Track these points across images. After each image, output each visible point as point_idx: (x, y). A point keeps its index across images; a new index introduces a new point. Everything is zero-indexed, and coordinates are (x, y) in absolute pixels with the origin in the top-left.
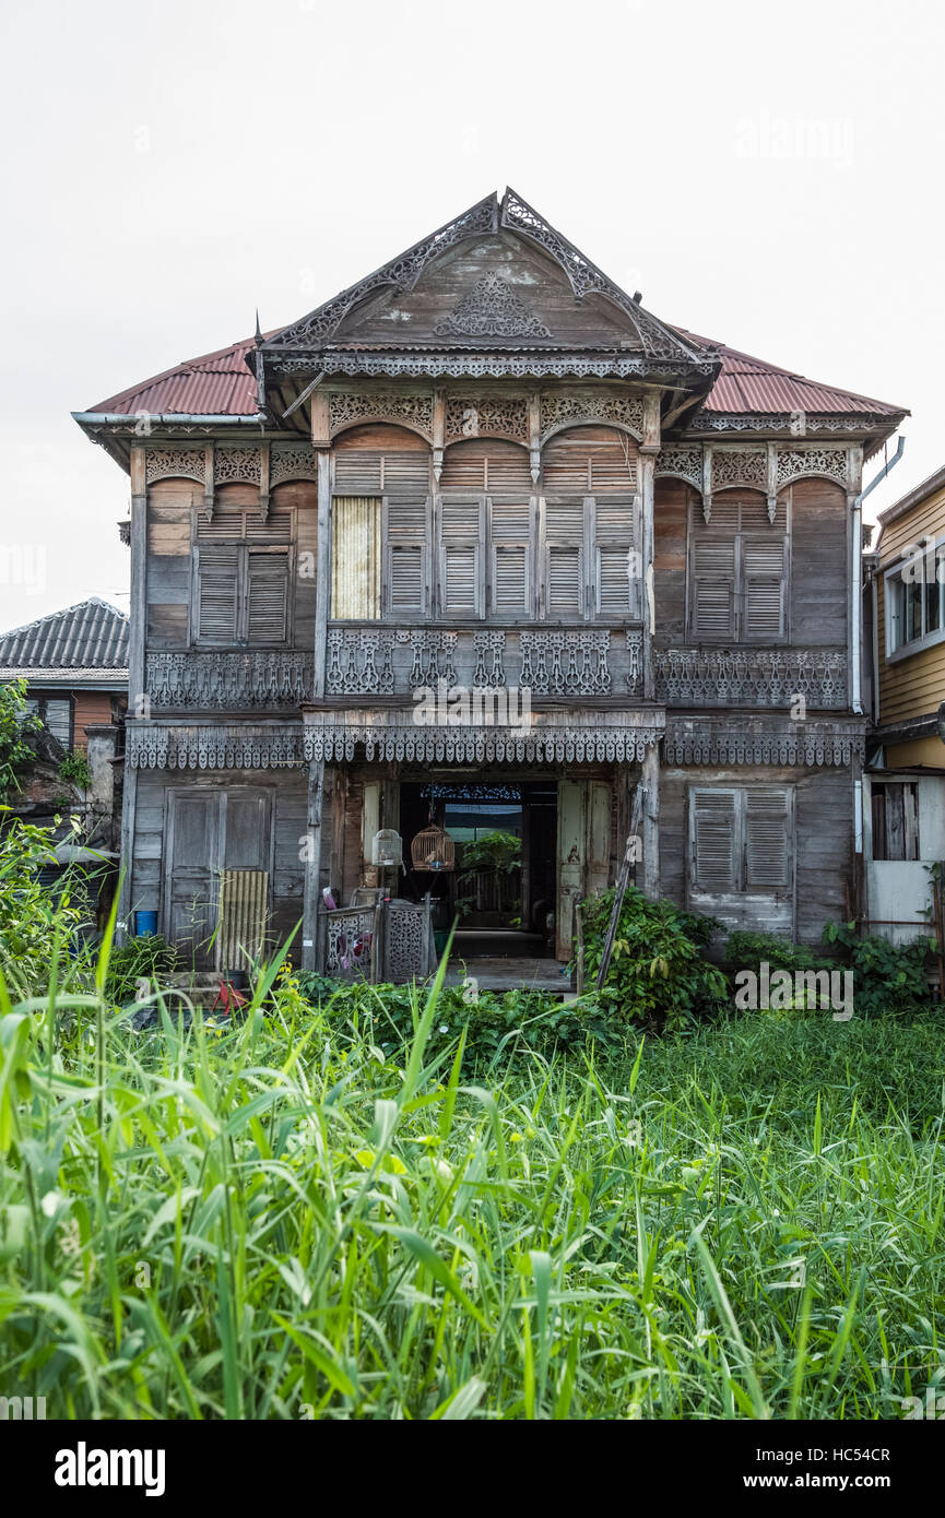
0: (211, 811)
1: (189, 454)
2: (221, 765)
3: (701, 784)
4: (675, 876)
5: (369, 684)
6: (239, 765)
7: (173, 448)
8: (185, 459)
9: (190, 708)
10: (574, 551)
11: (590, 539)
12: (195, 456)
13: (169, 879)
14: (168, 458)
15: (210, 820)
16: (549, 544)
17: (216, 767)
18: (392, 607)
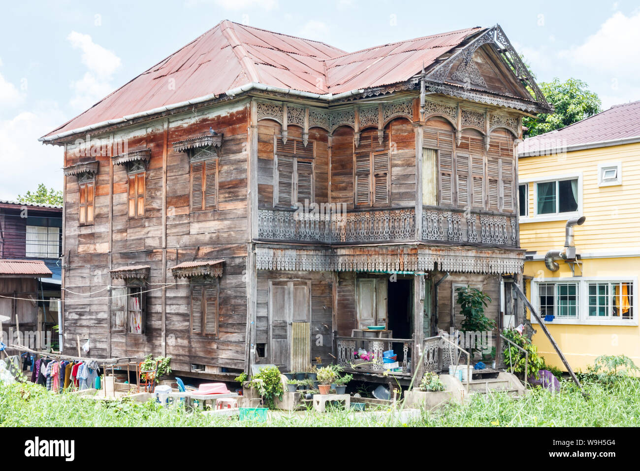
0: (286, 292)
1: (275, 108)
2: (294, 269)
3: (456, 282)
4: (448, 323)
5: (436, 235)
6: (298, 269)
7: (269, 104)
8: (274, 110)
9: (275, 238)
10: (496, 181)
11: (500, 178)
12: (278, 109)
13: (271, 327)
14: (266, 109)
15: (286, 296)
16: (489, 178)
17: (289, 270)
18: (442, 201)
